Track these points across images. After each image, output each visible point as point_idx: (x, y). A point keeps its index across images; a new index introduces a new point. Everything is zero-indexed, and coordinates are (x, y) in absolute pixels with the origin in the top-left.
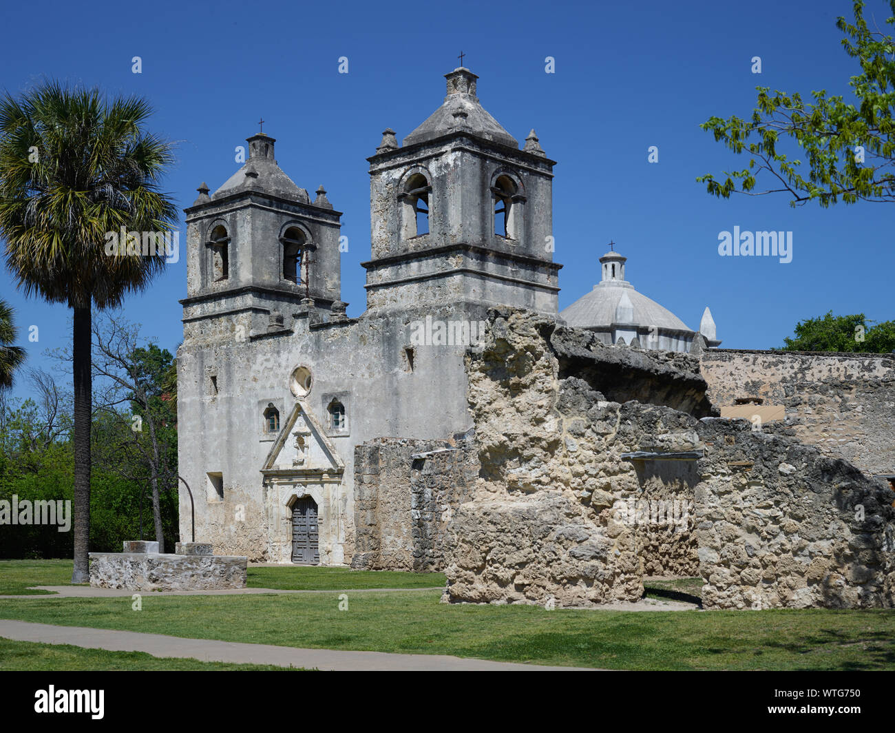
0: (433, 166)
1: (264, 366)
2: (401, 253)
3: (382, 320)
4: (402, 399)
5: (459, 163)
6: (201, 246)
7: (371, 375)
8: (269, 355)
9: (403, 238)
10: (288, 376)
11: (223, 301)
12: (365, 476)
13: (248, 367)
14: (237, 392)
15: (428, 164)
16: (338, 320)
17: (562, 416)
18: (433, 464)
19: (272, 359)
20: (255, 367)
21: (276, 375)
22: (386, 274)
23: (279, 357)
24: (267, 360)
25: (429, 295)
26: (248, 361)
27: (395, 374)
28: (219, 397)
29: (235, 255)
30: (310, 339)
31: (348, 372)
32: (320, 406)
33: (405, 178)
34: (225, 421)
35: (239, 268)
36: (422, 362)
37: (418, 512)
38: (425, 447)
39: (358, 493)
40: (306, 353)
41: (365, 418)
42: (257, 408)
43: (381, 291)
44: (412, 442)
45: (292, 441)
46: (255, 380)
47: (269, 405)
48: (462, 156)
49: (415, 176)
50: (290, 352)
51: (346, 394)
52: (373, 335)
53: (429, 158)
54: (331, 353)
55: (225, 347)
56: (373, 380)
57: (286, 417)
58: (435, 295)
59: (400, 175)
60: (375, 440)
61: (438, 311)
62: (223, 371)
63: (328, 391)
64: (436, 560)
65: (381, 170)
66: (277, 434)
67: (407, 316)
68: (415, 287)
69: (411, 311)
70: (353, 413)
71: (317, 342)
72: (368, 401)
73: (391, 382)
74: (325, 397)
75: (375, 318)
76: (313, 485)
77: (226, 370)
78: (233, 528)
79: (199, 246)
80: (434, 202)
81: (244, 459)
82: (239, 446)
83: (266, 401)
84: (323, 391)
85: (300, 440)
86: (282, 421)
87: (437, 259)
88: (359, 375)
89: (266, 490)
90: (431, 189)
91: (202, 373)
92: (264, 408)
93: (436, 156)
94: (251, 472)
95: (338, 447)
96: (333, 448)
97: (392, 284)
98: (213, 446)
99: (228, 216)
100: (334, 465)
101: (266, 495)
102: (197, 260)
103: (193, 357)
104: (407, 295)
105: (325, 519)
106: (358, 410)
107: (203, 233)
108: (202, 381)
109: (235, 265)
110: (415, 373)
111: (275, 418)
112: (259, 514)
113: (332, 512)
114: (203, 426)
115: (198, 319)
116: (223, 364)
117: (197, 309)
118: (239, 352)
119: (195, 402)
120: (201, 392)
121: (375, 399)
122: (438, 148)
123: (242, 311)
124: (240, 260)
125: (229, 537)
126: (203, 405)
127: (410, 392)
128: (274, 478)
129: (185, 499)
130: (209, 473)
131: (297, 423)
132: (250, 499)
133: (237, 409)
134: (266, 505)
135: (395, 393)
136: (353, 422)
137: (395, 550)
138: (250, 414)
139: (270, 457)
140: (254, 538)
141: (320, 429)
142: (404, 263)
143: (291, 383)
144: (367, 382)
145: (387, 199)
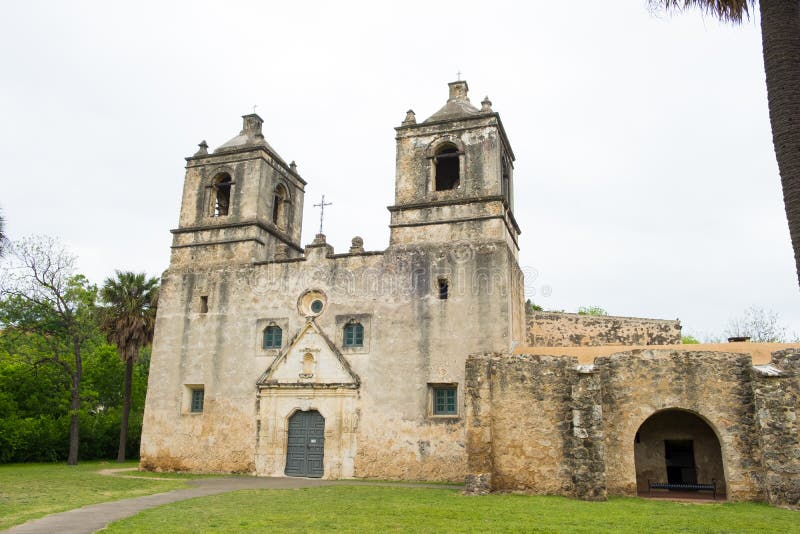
0: (466, 138)
2: (429, 201)
4: (435, 323)
6: (200, 187)
7: (396, 300)
9: (432, 189)
10: (296, 299)
11: (222, 231)
13: (248, 290)
14: (232, 310)
15: (460, 135)
16: (359, 252)
22: (413, 216)
25: (463, 235)
27: (426, 301)
28: (208, 314)
29: (238, 195)
31: (370, 298)
32: (333, 326)
33: (434, 145)
34: (214, 337)
35: (243, 207)
41: (388, 339)
42: (255, 326)
43: (408, 229)
45: (296, 357)
46: (255, 300)
47: (271, 324)
48: (497, 131)
49: (445, 144)
51: (367, 316)
53: (461, 132)
55: (222, 271)
56: (398, 305)
57: (292, 335)
58: (469, 236)
59: (429, 142)
62: (217, 292)
63: (343, 312)
65: (409, 137)
66: (278, 351)
68: (447, 227)
70: (374, 334)
72: (393, 323)
73: (420, 308)
74: (339, 318)
76: (322, 399)
77: (221, 291)
78: (212, 439)
79: (197, 188)
80: (466, 163)
81: (234, 372)
82: (229, 360)
83: (267, 320)
84: (338, 313)
85: (309, 356)
86: (285, 337)
87: (472, 206)
88: (382, 300)
89: (258, 402)
90: (464, 154)
91: (190, 293)
92: (264, 326)
93: (469, 129)
94: (241, 385)
95: (353, 364)
96: (347, 365)
97: (422, 225)
98: (195, 359)
99: (234, 166)
100: (350, 380)
101: (258, 408)
102: (194, 199)
103: (181, 279)
104: (438, 235)
105: (336, 432)
106: (380, 332)
107: (204, 177)
108: (189, 299)
109: (238, 204)
110: (450, 299)
111: (273, 336)
112: (248, 426)
113: (344, 425)
114: (185, 340)
115: (190, 246)
116: (218, 285)
117: (189, 238)
118: (238, 277)
119: (179, 318)
120: (188, 310)
121: (402, 322)
122: (470, 124)
123: (243, 241)
124: (245, 199)
125: (206, 448)
126: (187, 321)
127: (443, 316)
128: (273, 391)
129: (153, 409)
130: (187, 385)
131: (303, 341)
132: (237, 410)
133: (229, 326)
134: (258, 418)
135: (425, 317)
136: (374, 341)
137: (514, 470)
138: (246, 331)
139: (269, 371)
140: (238, 449)
141: (333, 347)
142: (434, 209)
143: (298, 304)
144: (391, 306)
145: (414, 159)
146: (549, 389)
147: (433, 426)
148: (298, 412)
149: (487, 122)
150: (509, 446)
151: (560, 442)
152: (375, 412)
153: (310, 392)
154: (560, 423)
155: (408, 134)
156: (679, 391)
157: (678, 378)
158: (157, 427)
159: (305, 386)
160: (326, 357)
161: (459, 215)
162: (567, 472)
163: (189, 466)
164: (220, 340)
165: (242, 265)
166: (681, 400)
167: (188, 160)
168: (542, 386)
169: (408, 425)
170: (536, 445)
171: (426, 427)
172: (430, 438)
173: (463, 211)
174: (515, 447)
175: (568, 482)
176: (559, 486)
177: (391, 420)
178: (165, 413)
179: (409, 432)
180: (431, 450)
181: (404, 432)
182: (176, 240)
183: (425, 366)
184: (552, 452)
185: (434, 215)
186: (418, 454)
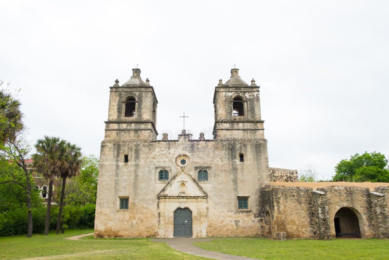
0: (247, 95)
1: (160, 153)
2: (233, 120)
3: (227, 142)
4: (239, 171)
6: (119, 102)
7: (222, 161)
8: (163, 149)
9: (232, 115)
10: (175, 158)
11: (133, 125)
13: (150, 153)
14: (142, 162)
15: (245, 94)
19: (165, 151)
20: (154, 153)
21: (167, 157)
22: (227, 126)
23: (169, 150)
24: (162, 151)
25: (248, 135)
26: (150, 150)
27: (235, 162)
28: (129, 163)
29: (140, 108)
30: (188, 145)
31: (210, 159)
32: (193, 171)
33: (233, 96)
34: (133, 174)
35: (143, 114)
36: (248, 158)
40: (186, 150)
41: (219, 177)
42: (154, 170)
43: (224, 131)
46: (154, 158)
47: (162, 169)
48: (259, 94)
49: (238, 96)
50: (176, 149)
51: (209, 167)
52: (223, 147)
53: (245, 92)
54: (200, 151)
55: (135, 143)
56: (223, 163)
57: (174, 174)
58: (251, 136)
59: (231, 95)
61: (255, 142)
62: (133, 153)
63: (197, 165)
66: (167, 181)
67: (240, 142)
68: (241, 132)
69: (242, 140)
70: (213, 175)
71: (193, 146)
72: (221, 171)
73: (233, 165)
74: (196, 168)
76: (190, 203)
77: (135, 153)
78: (135, 222)
79: (117, 102)
80: (247, 105)
81: (145, 191)
82: (142, 185)
83: (161, 167)
84: (195, 165)
85: (183, 184)
86: (170, 176)
87: (252, 124)
88: (215, 161)
89: (158, 204)
90: (246, 102)
91: (118, 152)
92: (159, 170)
93: (248, 92)
94: (149, 197)
95: (204, 188)
96: (201, 189)
97: (230, 130)
98: (123, 184)
99: (137, 94)
100: (203, 195)
101: (159, 207)
102: (116, 108)
103: (113, 146)
104: (238, 135)
105: (198, 217)
106: (215, 174)
107: (120, 97)
108: (118, 156)
109: (140, 112)
110: (245, 162)
111: (163, 175)
112: (154, 215)
113: (202, 214)
114: (117, 175)
115: (116, 130)
116: (133, 150)
117: (115, 126)
118: (144, 146)
119: (113, 165)
120: (117, 161)
121: (225, 171)
122: (249, 90)
123: (145, 130)
124: (143, 110)
125: (132, 226)
126: (118, 166)
127: (242, 168)
128: (167, 200)
129: (101, 208)
130: (118, 197)
131: (180, 177)
132: (148, 208)
133: (141, 169)
134: (159, 211)
135: (235, 169)
136: (213, 178)
137: (292, 230)
138: (150, 171)
139: (163, 190)
140: (149, 226)
141: (194, 180)
142: (235, 124)
143: (176, 160)
144: (220, 164)
145: (225, 101)
146: (303, 200)
147: (241, 214)
148: (179, 209)
149: (255, 90)
150: (290, 221)
151: (309, 220)
152: (215, 208)
153: (185, 200)
154: (308, 213)
155: (222, 90)
157: (347, 196)
158: (104, 217)
159: (183, 197)
160: (191, 185)
161: (246, 127)
162: (311, 230)
163: (123, 234)
164: (136, 176)
165: (146, 141)
166: (349, 204)
167: (111, 88)
168: (301, 199)
169: (230, 214)
170: (300, 221)
171: (237, 215)
172: (239, 219)
173: (248, 126)
174: (291, 221)
175: (312, 234)
176: (309, 236)
177: (222, 212)
178: (108, 210)
179: (230, 216)
180: (240, 224)
181: (228, 217)
182: (107, 126)
183: (236, 189)
184: (306, 223)
185: (236, 126)
186: (235, 225)
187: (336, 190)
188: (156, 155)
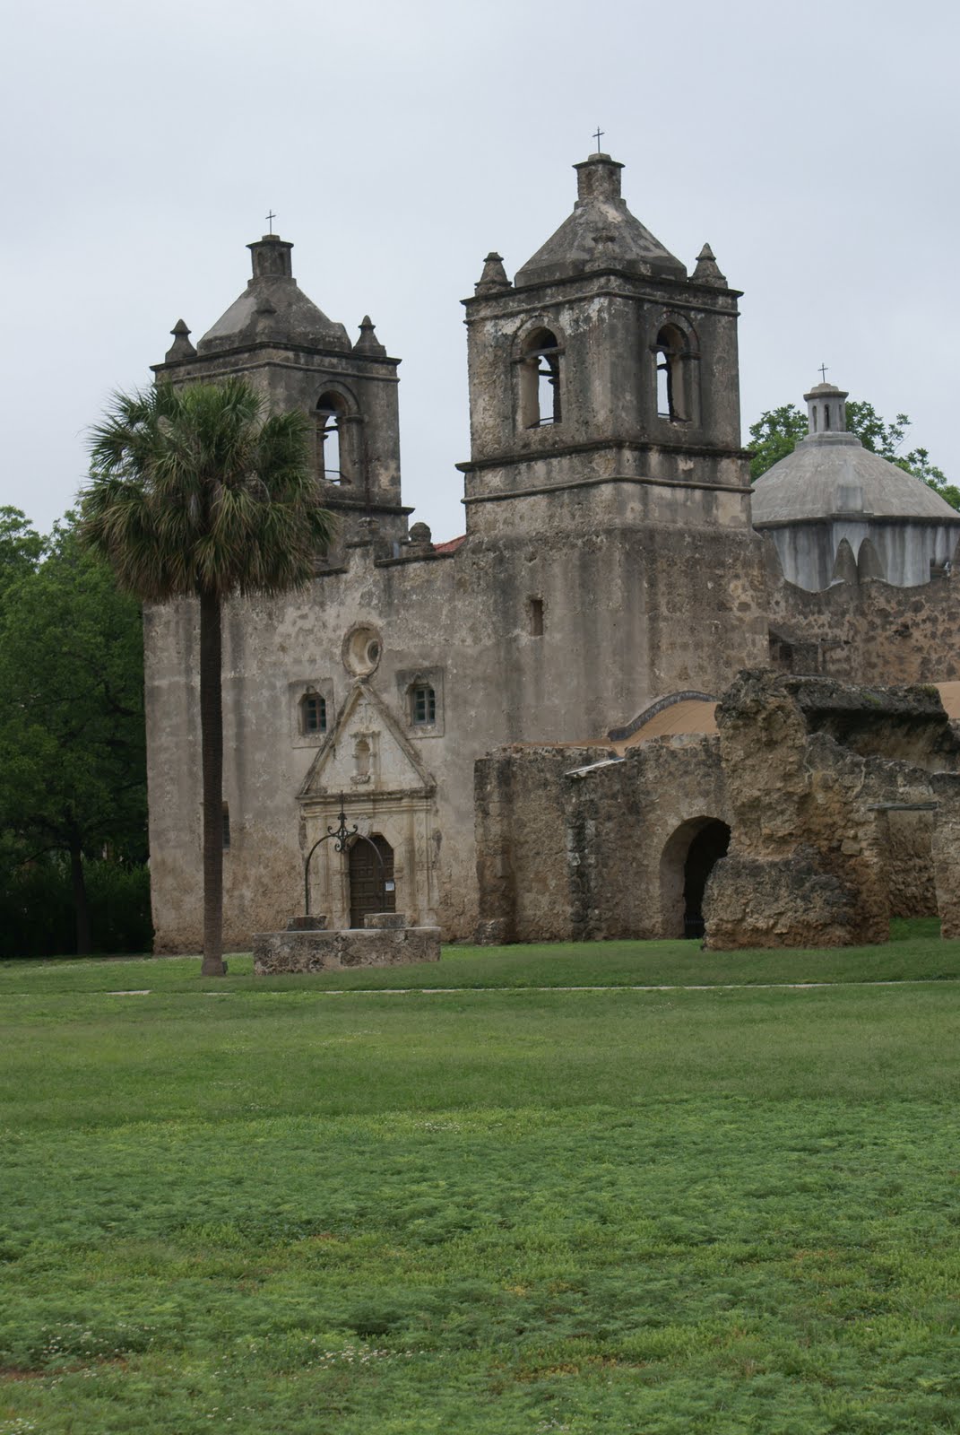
0: (566, 318)
1: (297, 629)
2: (518, 449)
3: (492, 555)
4: (527, 678)
5: (605, 316)
7: (477, 640)
8: (305, 609)
9: (520, 427)
10: (340, 643)
12: (491, 805)
13: (270, 628)
14: (251, 668)
15: (558, 314)
16: (421, 554)
17: (812, 771)
18: (597, 785)
19: (312, 617)
20: (281, 629)
21: (319, 642)
22: (495, 480)
23: (324, 611)
24: (304, 617)
25: (565, 516)
26: (271, 618)
27: (515, 640)
30: (376, 583)
31: (439, 637)
32: (394, 689)
33: (521, 333)
34: (232, 718)
36: (556, 619)
37: (577, 855)
38: (580, 758)
39: (481, 830)
40: (369, 604)
41: (468, 708)
42: (287, 695)
43: (489, 505)
44: (560, 752)
45: (347, 748)
46: (283, 649)
47: (308, 689)
48: (610, 304)
49: (537, 331)
50: (342, 603)
51: (438, 671)
52: (479, 578)
53: (558, 307)
54: (411, 606)
56: (478, 648)
57: (338, 710)
58: (573, 517)
59: (514, 329)
60: (505, 750)
61: (580, 542)
62: (227, 635)
63: (404, 666)
64: (604, 925)
65: (484, 319)
66: (322, 736)
67: (531, 549)
68: (542, 501)
69: (537, 541)
70: (448, 701)
71: (388, 588)
72: (472, 681)
73: (508, 652)
74: (401, 676)
75: (480, 552)
76: (386, 817)
77: (233, 634)
80: (567, 371)
81: (265, 777)
82: (257, 756)
83: (302, 683)
84: (398, 666)
85: (363, 745)
86: (330, 712)
87: (575, 460)
88: (456, 640)
89: (303, 828)
90: (564, 353)
91: (189, 638)
92: (300, 693)
93: (570, 302)
94: (278, 799)
95: (424, 755)
97: (506, 498)
100: (417, 784)
101: (304, 836)
103: (172, 612)
104: (530, 516)
105: (406, 871)
106: (457, 696)
108: (189, 649)
110: (547, 636)
111: (313, 711)
112: (293, 868)
113: (417, 858)
114: (192, 726)
119: (179, 687)
120: (189, 671)
121: (484, 679)
122: (572, 292)
126: (191, 691)
127: (538, 665)
128: (319, 808)
129: (161, 847)
131: (356, 718)
132: (277, 843)
133: (251, 696)
134: (306, 853)
135: (515, 669)
136: (449, 714)
137: (538, 913)
138: (275, 702)
139: (313, 773)
141: (394, 723)
142: (523, 467)
143: (345, 653)
144: (470, 651)
145: (494, 364)
148: (360, 840)
149: (595, 286)
153: (368, 807)
155: (483, 314)
156: (706, 794)
157: (708, 775)
158: (170, 879)
159: (362, 797)
160: (387, 746)
161: (556, 478)
164: (241, 723)
166: (709, 805)
167: (157, 369)
173: (563, 470)
174: (538, 880)
178: (179, 853)
185: (523, 477)
187: (673, 754)
188: (289, 635)
